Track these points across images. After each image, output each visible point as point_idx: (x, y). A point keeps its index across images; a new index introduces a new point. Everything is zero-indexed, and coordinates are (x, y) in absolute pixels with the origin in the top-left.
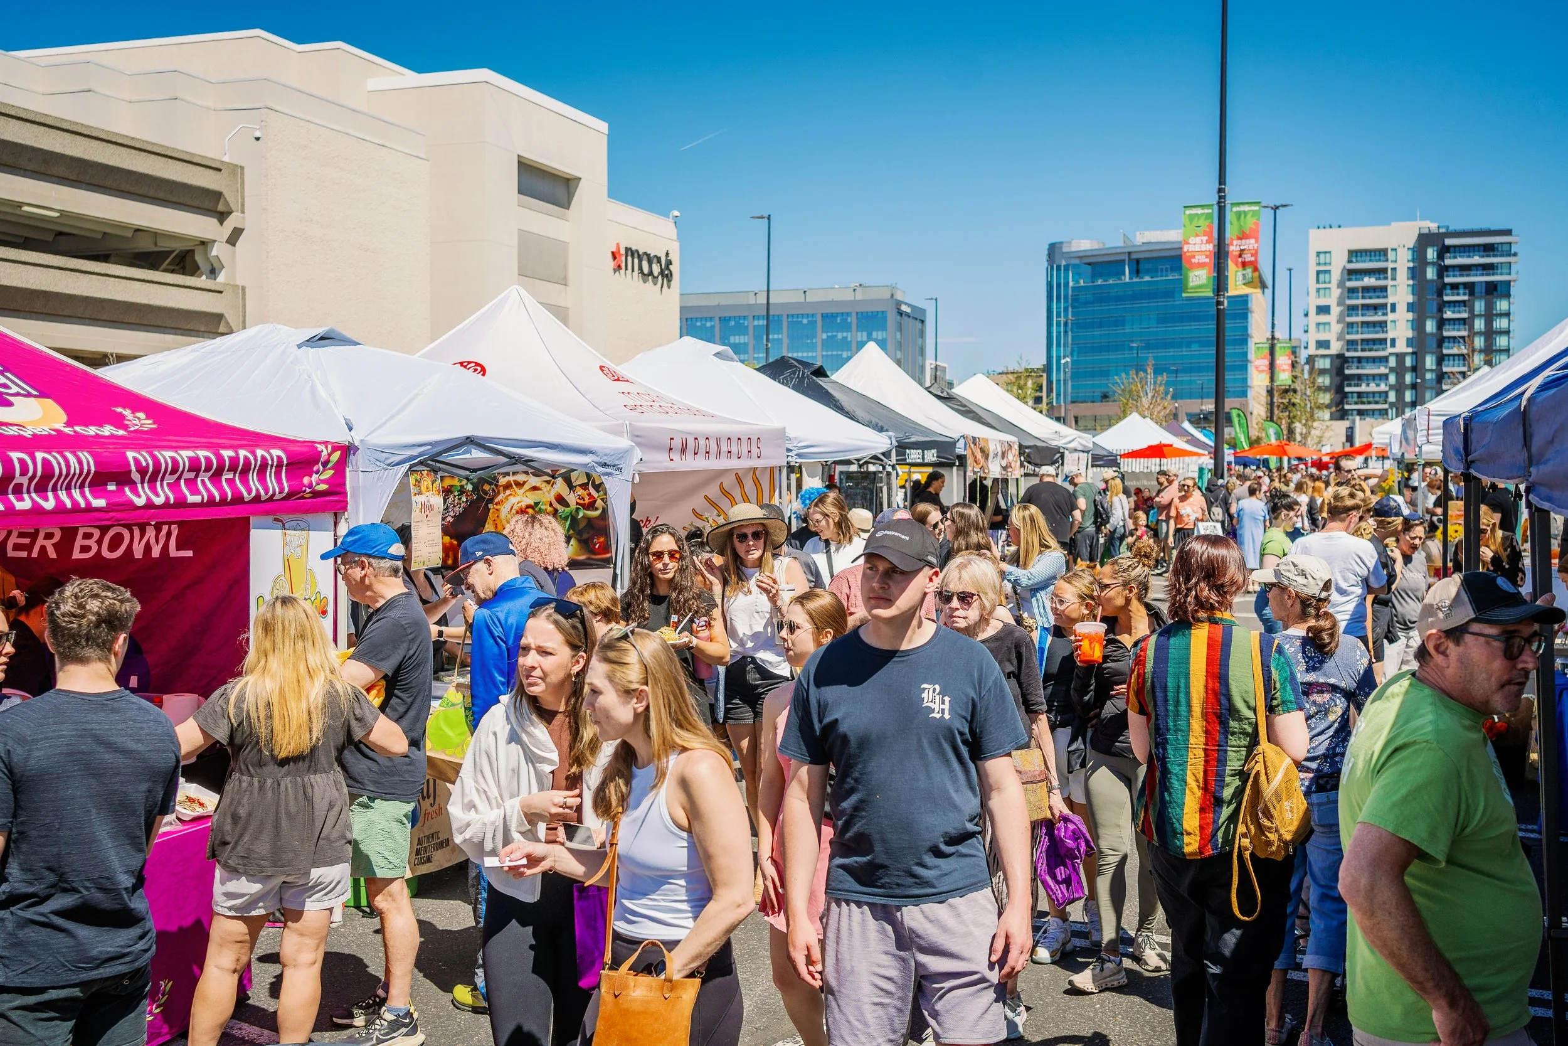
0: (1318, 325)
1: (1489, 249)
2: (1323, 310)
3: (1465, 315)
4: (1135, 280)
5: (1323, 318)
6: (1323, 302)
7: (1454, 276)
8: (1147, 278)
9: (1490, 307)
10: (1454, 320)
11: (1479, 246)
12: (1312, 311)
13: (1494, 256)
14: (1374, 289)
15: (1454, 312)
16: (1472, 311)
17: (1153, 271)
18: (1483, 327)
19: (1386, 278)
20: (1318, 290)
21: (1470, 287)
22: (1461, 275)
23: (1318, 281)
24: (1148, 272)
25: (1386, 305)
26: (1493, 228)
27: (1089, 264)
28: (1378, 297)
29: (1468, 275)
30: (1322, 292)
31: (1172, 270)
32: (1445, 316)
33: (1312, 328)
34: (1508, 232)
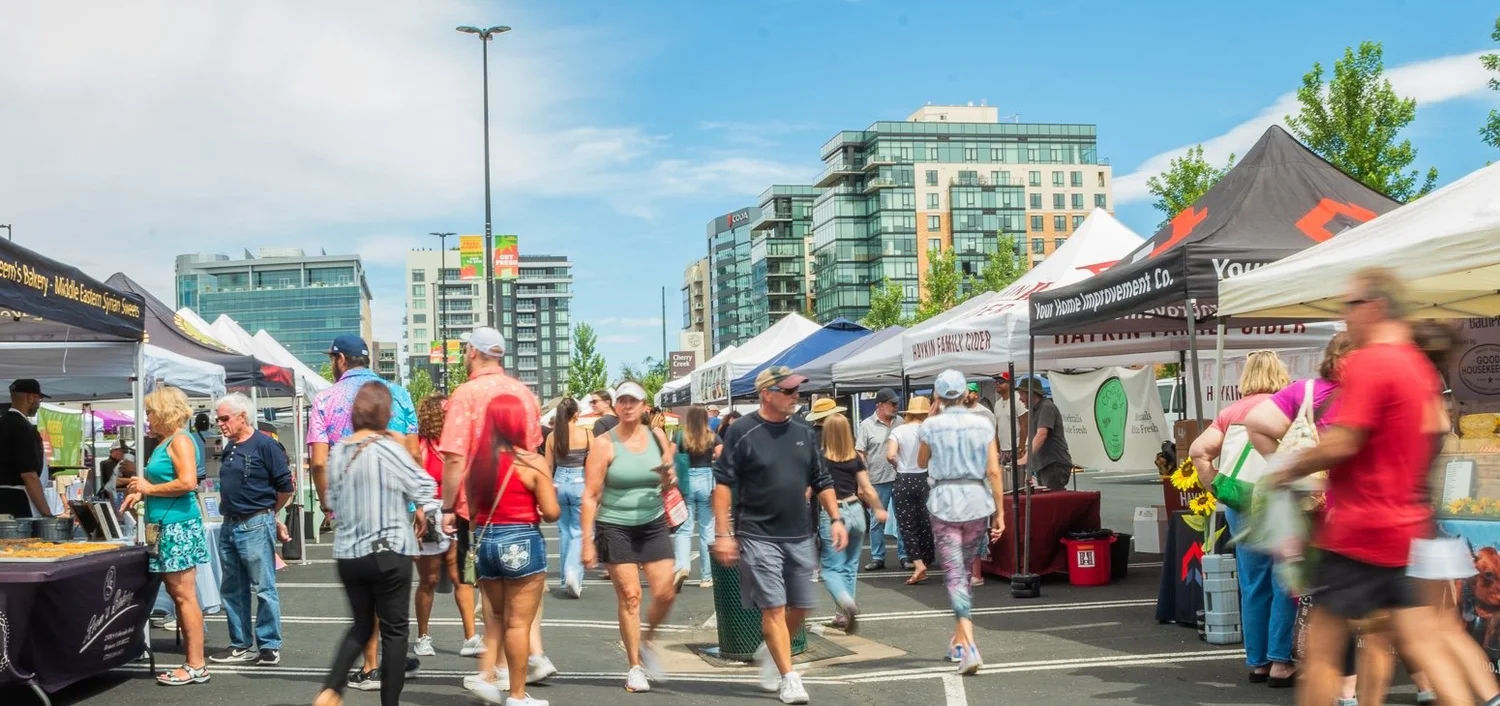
0: (416, 330)
1: (549, 271)
2: (420, 318)
3: (534, 325)
4: (258, 289)
5: (420, 326)
6: (419, 312)
7: (524, 293)
8: (269, 288)
9: (553, 318)
10: (526, 328)
11: (542, 269)
12: (411, 319)
13: (555, 277)
14: (461, 301)
15: (525, 322)
16: (539, 321)
17: (274, 283)
18: (548, 334)
19: (470, 293)
20: (415, 302)
21: (536, 301)
22: (530, 293)
23: (414, 294)
24: (270, 283)
25: (471, 315)
26: (552, 255)
27: (216, 275)
28: (465, 309)
29: (535, 293)
30: (418, 303)
31: (292, 282)
32: (518, 325)
33: (411, 334)
34: (564, 259)
